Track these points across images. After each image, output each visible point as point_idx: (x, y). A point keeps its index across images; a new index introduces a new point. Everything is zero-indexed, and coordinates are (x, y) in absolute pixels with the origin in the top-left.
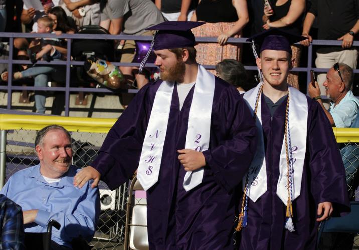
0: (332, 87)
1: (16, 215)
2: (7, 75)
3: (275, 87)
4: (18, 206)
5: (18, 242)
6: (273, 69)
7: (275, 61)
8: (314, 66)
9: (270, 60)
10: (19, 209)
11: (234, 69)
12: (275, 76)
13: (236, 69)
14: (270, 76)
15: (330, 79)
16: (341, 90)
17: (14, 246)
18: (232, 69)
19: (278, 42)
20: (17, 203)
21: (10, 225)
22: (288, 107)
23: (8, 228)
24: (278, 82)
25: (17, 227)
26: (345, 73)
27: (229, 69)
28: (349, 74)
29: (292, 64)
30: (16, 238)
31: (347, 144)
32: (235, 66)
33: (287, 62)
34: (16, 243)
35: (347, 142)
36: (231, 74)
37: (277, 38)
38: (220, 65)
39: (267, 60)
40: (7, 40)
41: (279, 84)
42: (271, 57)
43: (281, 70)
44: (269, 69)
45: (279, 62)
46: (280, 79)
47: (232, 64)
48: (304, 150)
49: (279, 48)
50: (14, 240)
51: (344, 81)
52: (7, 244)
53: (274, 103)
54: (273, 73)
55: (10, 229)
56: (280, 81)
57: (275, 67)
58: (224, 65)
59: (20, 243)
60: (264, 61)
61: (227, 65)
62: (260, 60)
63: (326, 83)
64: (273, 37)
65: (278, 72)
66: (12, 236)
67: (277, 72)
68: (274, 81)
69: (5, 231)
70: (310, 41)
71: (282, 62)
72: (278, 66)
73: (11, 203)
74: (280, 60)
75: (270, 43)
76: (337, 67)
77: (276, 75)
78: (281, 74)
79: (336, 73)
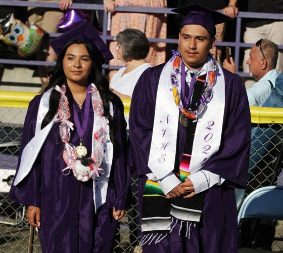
8: (242, 40)
11: (136, 39)
13: (139, 39)
16: (264, 66)
18: (134, 39)
26: (267, 48)
27: (130, 39)
28: (271, 49)
31: (270, 124)
32: (137, 36)
35: (271, 122)
36: (133, 44)
38: (121, 35)
47: (134, 34)
51: (266, 57)
58: (126, 34)
61: (129, 35)
70: (236, 13)
79: (258, 48)
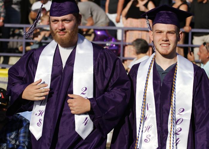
0: (202, 55)
1: (26, 125)
2: (22, 48)
3: (165, 56)
4: (28, 120)
5: (27, 140)
6: (163, 40)
7: (165, 33)
9: (161, 32)
10: (28, 122)
12: (164, 46)
14: (160, 46)
15: (201, 51)
17: (25, 142)
19: (167, 17)
20: (27, 118)
21: (23, 131)
22: (176, 73)
23: (22, 132)
24: (167, 52)
25: (27, 131)
29: (180, 36)
30: (26, 138)
33: (175, 34)
34: (26, 141)
37: (167, 13)
39: (157, 33)
40: (22, 28)
41: (168, 53)
42: (161, 29)
43: (170, 40)
44: (159, 40)
45: (168, 34)
46: (169, 49)
48: (190, 111)
49: (168, 22)
50: (25, 139)
52: (21, 141)
53: (164, 70)
54: (163, 44)
55: (23, 133)
56: (169, 51)
57: (165, 39)
59: (29, 140)
60: (155, 33)
62: (152, 32)
63: (199, 53)
64: (163, 13)
65: (168, 42)
66: (24, 137)
67: (166, 42)
68: (163, 50)
69: (21, 134)
71: (170, 34)
72: (167, 37)
73: (24, 119)
74: (169, 32)
75: (161, 17)
76: (205, 44)
77: (166, 45)
78: (170, 44)
79: (204, 48)
